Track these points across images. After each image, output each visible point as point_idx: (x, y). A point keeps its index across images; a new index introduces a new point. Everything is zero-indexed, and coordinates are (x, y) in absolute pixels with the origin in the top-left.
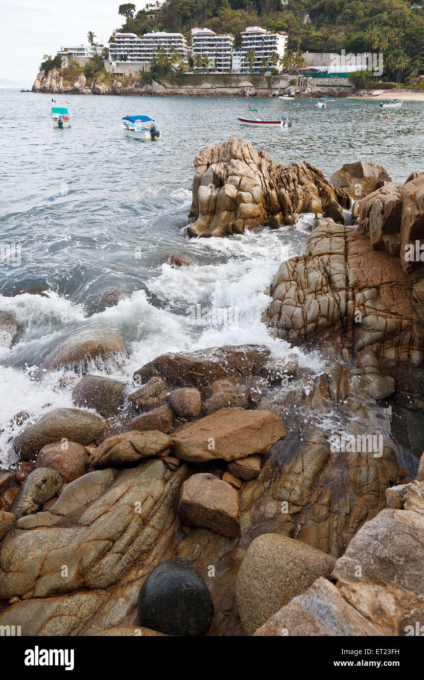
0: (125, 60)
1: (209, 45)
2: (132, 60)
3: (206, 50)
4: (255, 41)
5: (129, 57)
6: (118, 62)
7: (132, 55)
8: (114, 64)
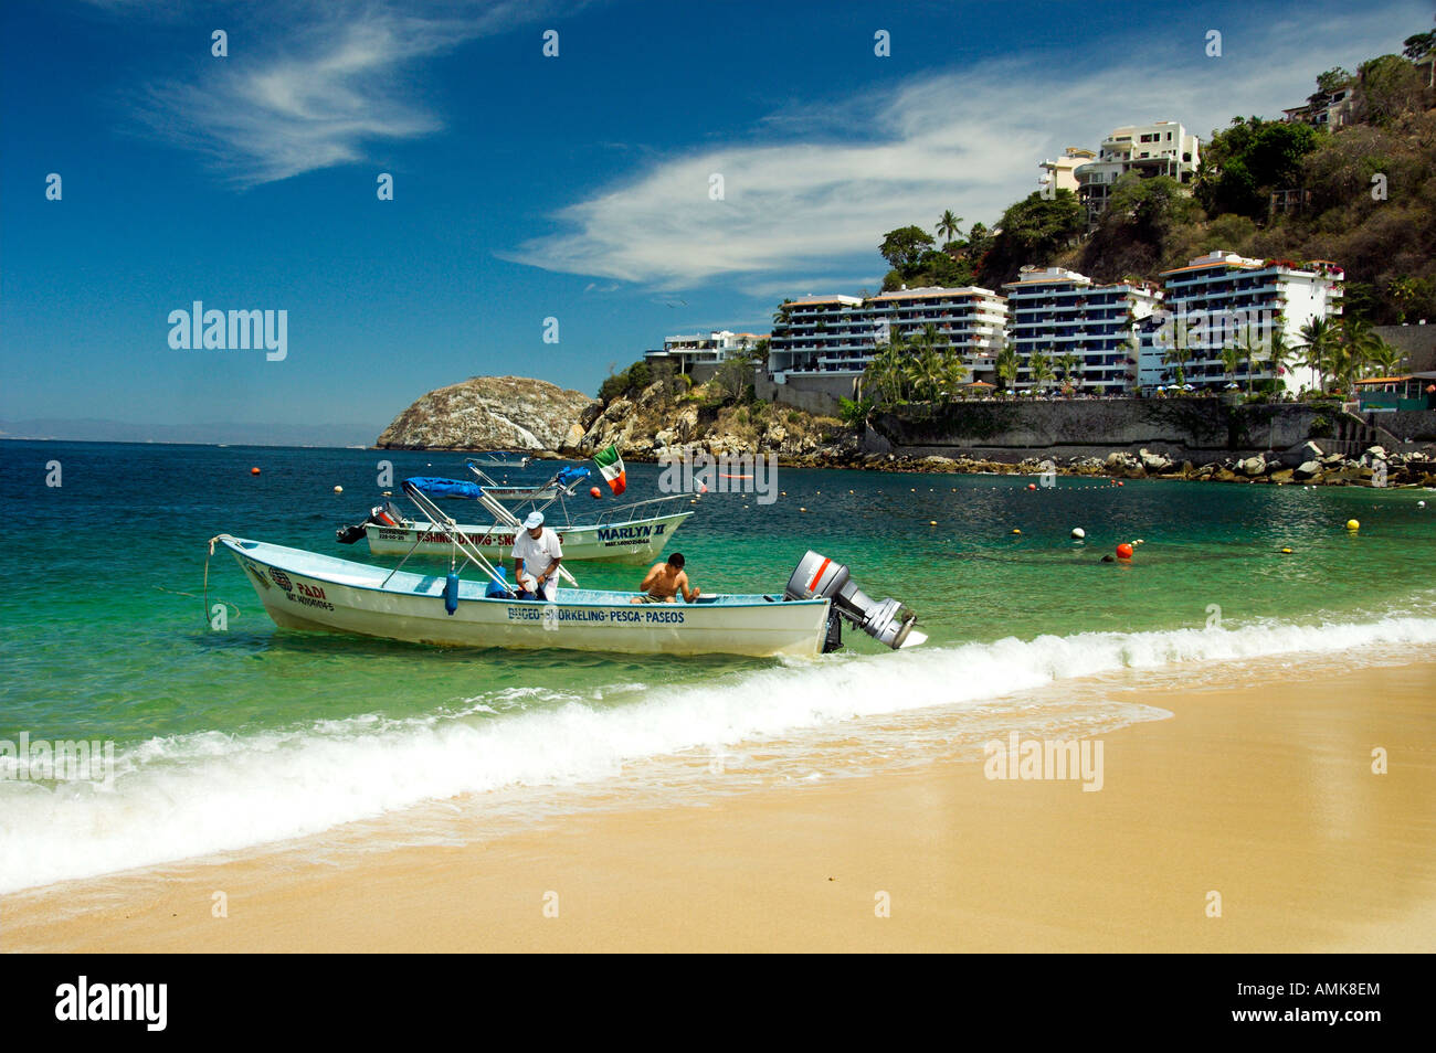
0: (809, 368)
1: (1058, 316)
2: (831, 367)
3: (1047, 331)
4: (1208, 296)
5: (822, 360)
6: (791, 372)
7: (830, 355)
8: (780, 378)
